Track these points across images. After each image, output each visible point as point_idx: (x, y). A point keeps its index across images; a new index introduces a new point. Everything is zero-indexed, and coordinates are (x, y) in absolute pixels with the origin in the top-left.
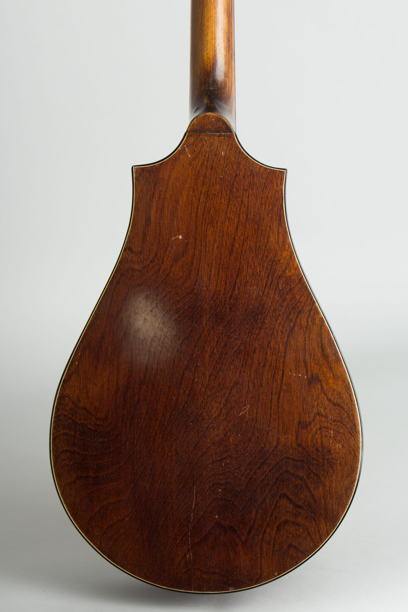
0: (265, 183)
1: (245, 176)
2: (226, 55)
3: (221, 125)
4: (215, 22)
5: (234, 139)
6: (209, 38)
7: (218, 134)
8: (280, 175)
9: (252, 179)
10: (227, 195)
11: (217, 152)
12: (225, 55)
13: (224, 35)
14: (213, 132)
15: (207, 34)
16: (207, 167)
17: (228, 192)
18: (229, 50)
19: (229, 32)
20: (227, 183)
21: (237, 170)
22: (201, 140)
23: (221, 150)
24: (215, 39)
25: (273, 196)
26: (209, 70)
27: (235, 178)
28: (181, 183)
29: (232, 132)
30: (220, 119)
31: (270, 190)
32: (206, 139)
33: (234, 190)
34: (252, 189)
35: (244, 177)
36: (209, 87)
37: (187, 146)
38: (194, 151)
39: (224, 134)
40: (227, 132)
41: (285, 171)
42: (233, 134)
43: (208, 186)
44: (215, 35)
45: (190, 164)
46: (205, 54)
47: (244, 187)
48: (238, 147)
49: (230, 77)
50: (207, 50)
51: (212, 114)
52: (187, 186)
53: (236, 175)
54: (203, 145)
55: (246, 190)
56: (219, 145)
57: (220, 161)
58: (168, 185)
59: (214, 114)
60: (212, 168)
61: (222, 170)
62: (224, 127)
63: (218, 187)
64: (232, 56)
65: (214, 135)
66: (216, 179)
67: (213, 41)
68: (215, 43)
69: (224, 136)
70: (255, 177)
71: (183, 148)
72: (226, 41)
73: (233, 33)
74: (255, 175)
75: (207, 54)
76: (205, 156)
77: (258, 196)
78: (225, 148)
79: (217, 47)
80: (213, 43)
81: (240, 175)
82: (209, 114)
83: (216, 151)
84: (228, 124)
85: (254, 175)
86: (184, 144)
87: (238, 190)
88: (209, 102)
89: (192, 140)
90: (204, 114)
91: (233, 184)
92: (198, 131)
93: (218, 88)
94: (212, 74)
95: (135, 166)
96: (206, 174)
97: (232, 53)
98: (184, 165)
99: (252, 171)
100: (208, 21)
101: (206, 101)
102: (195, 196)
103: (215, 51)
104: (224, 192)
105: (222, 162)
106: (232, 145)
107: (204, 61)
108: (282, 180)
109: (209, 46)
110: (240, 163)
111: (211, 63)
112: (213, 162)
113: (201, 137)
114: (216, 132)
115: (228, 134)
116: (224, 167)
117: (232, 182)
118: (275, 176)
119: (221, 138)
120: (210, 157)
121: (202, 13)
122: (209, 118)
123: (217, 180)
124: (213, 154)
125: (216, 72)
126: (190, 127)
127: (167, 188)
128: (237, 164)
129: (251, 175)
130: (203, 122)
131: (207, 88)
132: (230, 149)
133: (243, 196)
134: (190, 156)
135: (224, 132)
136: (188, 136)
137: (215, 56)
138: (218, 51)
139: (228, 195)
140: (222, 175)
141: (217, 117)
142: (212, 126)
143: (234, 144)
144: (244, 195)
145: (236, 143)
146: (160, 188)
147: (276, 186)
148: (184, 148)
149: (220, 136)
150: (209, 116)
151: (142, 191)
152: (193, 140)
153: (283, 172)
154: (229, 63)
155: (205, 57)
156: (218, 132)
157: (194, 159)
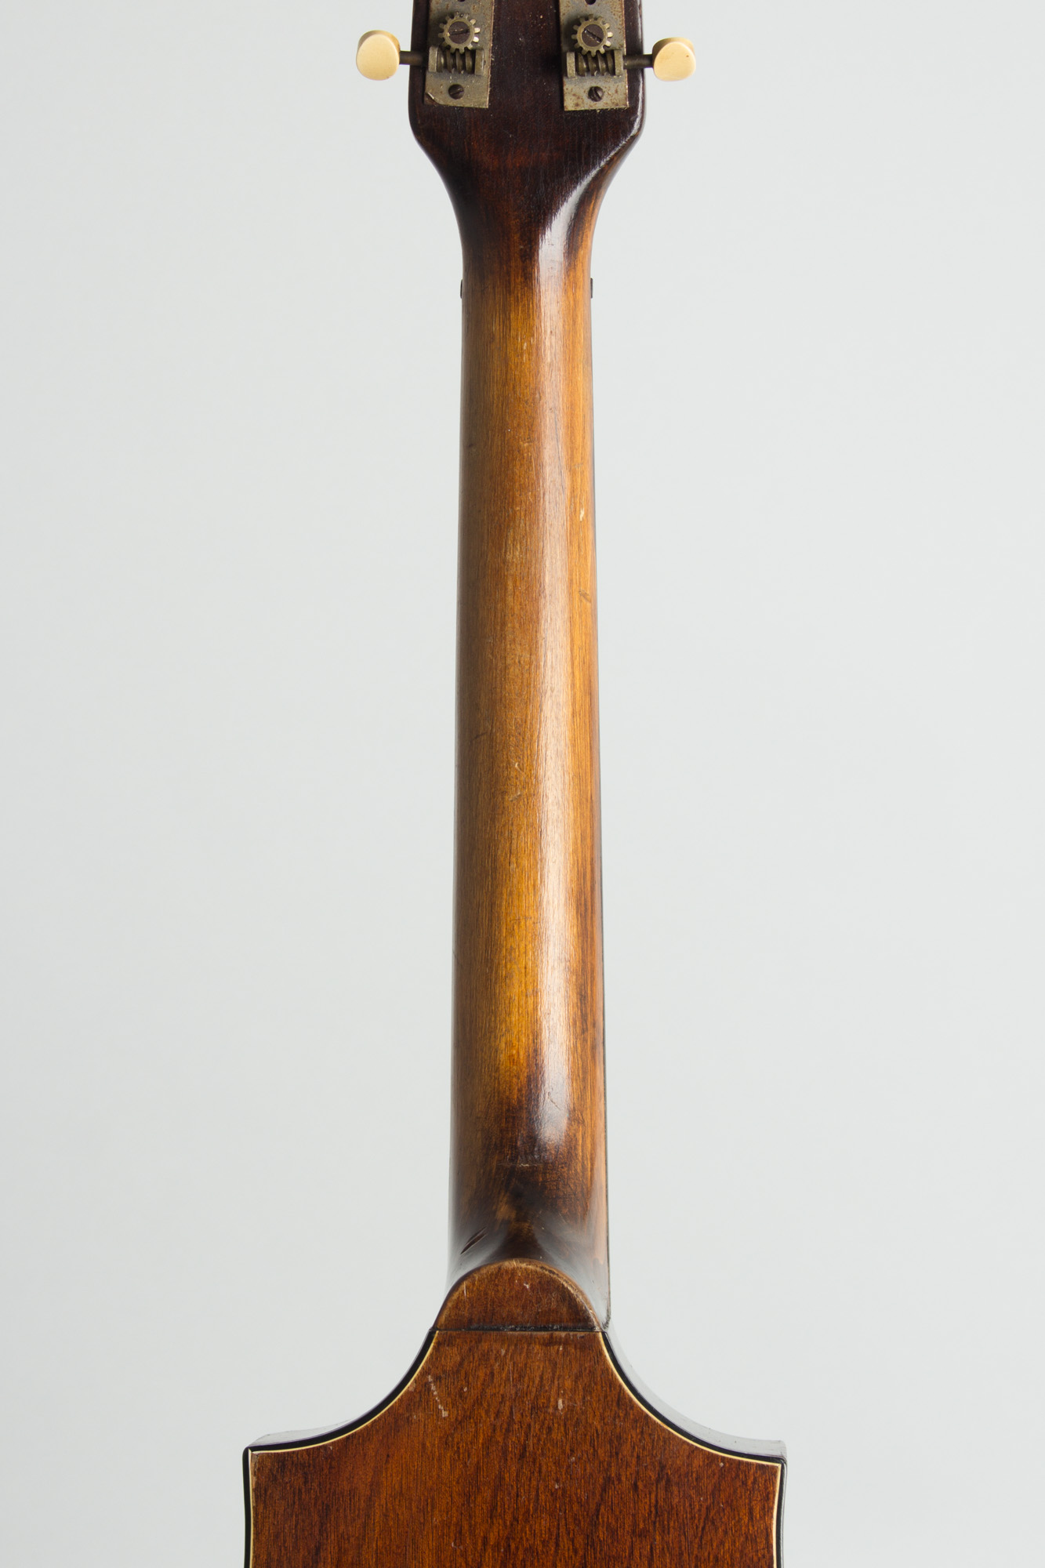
0: (708, 1509)
1: (640, 1485)
2: (575, 1047)
3: (554, 1305)
4: (536, 937)
5: (601, 1353)
6: (515, 990)
7: (545, 1334)
8: (761, 1481)
9: (662, 1494)
10: (576, 1551)
11: (542, 1401)
12: (569, 1049)
13: (568, 981)
14: (525, 1329)
15: (509, 976)
16: (505, 1452)
17: (580, 1540)
18: (584, 1031)
19: (584, 969)
20: (576, 1507)
21: (609, 1464)
22: (485, 1357)
23: (555, 1388)
24: (536, 993)
25: (738, 1555)
26: (514, 1102)
27: (604, 1490)
28: (414, 1509)
29: (592, 1328)
30: (554, 1281)
31: (726, 1532)
32: (503, 1352)
33: (602, 1533)
34: (665, 1531)
35: (635, 1487)
36: (514, 1159)
37: (437, 1379)
38: (461, 1394)
39: (563, 1334)
40: (574, 1329)
41: (779, 1466)
42: (595, 1337)
43: (508, 1518)
44: (535, 981)
45: (446, 1443)
46: (503, 1045)
47: (635, 1524)
48: (612, 1383)
49: (588, 1120)
50: (508, 1030)
51: (524, 1265)
52: (436, 1520)
53: (608, 1480)
54: (492, 1374)
55: (643, 1534)
56: (548, 1375)
57: (550, 1430)
58: (368, 1516)
59: (530, 1267)
60: (522, 1456)
61: (557, 1463)
62: (564, 1310)
63: (544, 1523)
64: (594, 1048)
65: (530, 1341)
66: (537, 1495)
67: (530, 1001)
68: (535, 1009)
69: (566, 1342)
70: (675, 1489)
71: (423, 1388)
72: (574, 998)
73: (598, 969)
74: (675, 1479)
75: (509, 1044)
76: (498, 1415)
77: (685, 1555)
78: (568, 1384)
79: (544, 1022)
80: (530, 1008)
81: (619, 1480)
82: (512, 1264)
83: (537, 1397)
84: (580, 1299)
85: (668, 1481)
86: (425, 1373)
87: (613, 1532)
88: (513, 1216)
89: (453, 1356)
90: (494, 1267)
91: (598, 1511)
92: (475, 1325)
93: (546, 1163)
94: (524, 1115)
95: (254, 1448)
96: (501, 1478)
97: (594, 1039)
98: (424, 1445)
99: (663, 1467)
100: (511, 933)
101: (504, 1211)
102: (464, 1554)
103: (536, 1036)
104: (565, 1542)
105: (557, 1435)
106: (592, 1373)
107: (497, 1070)
108: (767, 1497)
109: (514, 1018)
110: (619, 1437)
111: (523, 1078)
112: (527, 1436)
113: (485, 1346)
114: (534, 1330)
115: (580, 1334)
116: (564, 1452)
117: (593, 1506)
118: (744, 1483)
119: (553, 1350)
120: (517, 1417)
121: (492, 905)
122: (511, 1280)
123: (542, 1497)
124: (528, 1405)
125: (538, 1107)
126: (446, 1312)
127: (365, 1525)
128: (611, 1442)
129: (658, 1481)
130: (492, 1293)
131: (508, 1165)
132: (587, 1390)
133: (631, 1553)
134: (445, 1414)
135: (565, 1329)
136: (439, 1344)
137: (535, 1055)
138: (545, 1035)
139: (581, 1553)
140: (557, 1481)
141: (542, 1276)
142: (524, 1307)
143: (599, 1373)
144: (637, 1553)
145: (608, 1368)
146: (342, 1528)
147: (746, 1519)
148: (427, 1385)
149: (550, 1342)
150: (513, 1272)
151: (277, 1536)
152: (458, 1359)
153: (773, 1470)
154: (585, 1072)
155: (503, 1057)
156: (545, 1329)
157: (459, 1423)
